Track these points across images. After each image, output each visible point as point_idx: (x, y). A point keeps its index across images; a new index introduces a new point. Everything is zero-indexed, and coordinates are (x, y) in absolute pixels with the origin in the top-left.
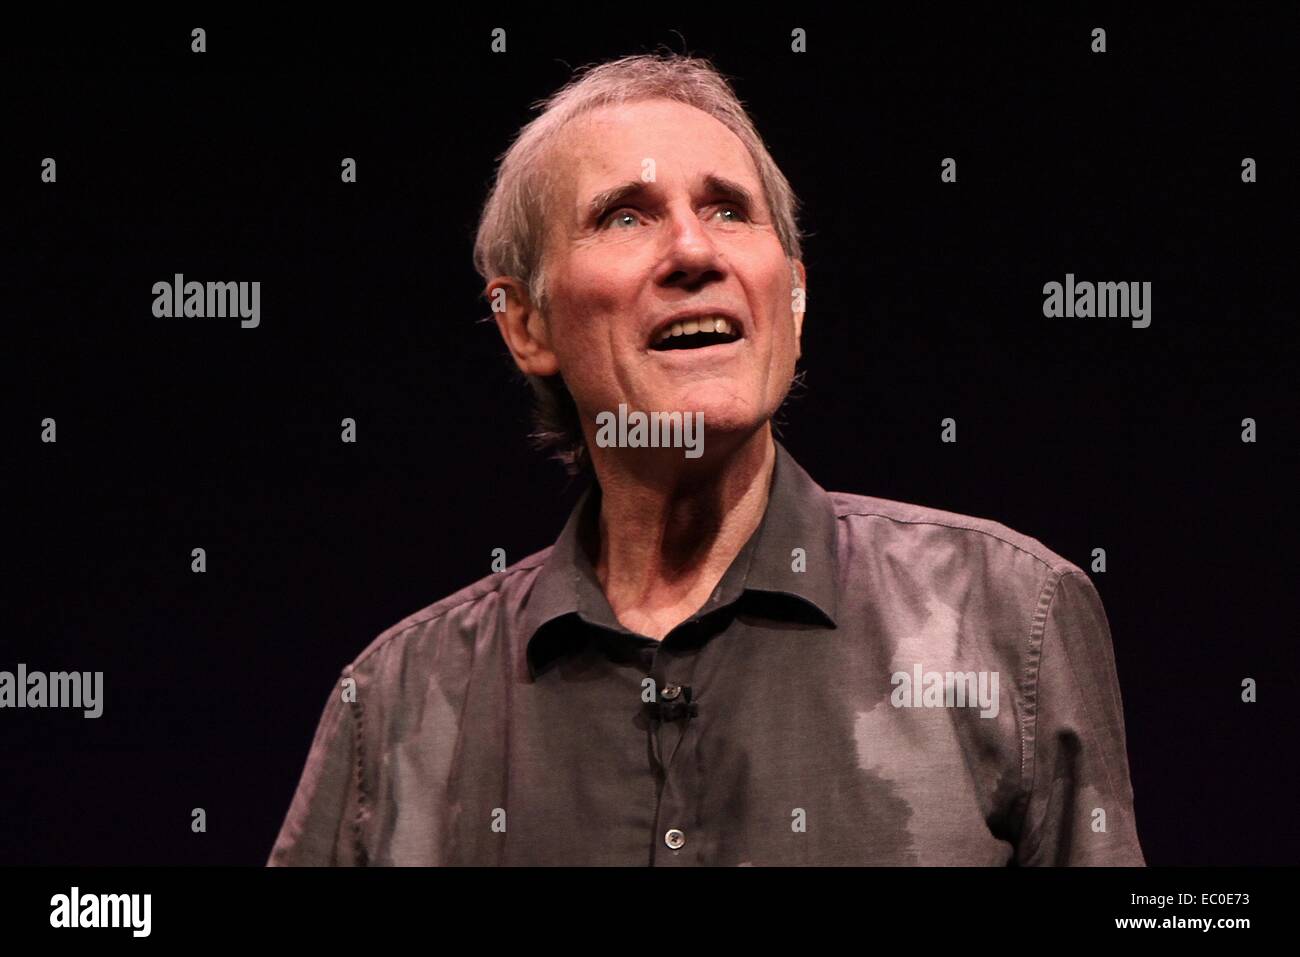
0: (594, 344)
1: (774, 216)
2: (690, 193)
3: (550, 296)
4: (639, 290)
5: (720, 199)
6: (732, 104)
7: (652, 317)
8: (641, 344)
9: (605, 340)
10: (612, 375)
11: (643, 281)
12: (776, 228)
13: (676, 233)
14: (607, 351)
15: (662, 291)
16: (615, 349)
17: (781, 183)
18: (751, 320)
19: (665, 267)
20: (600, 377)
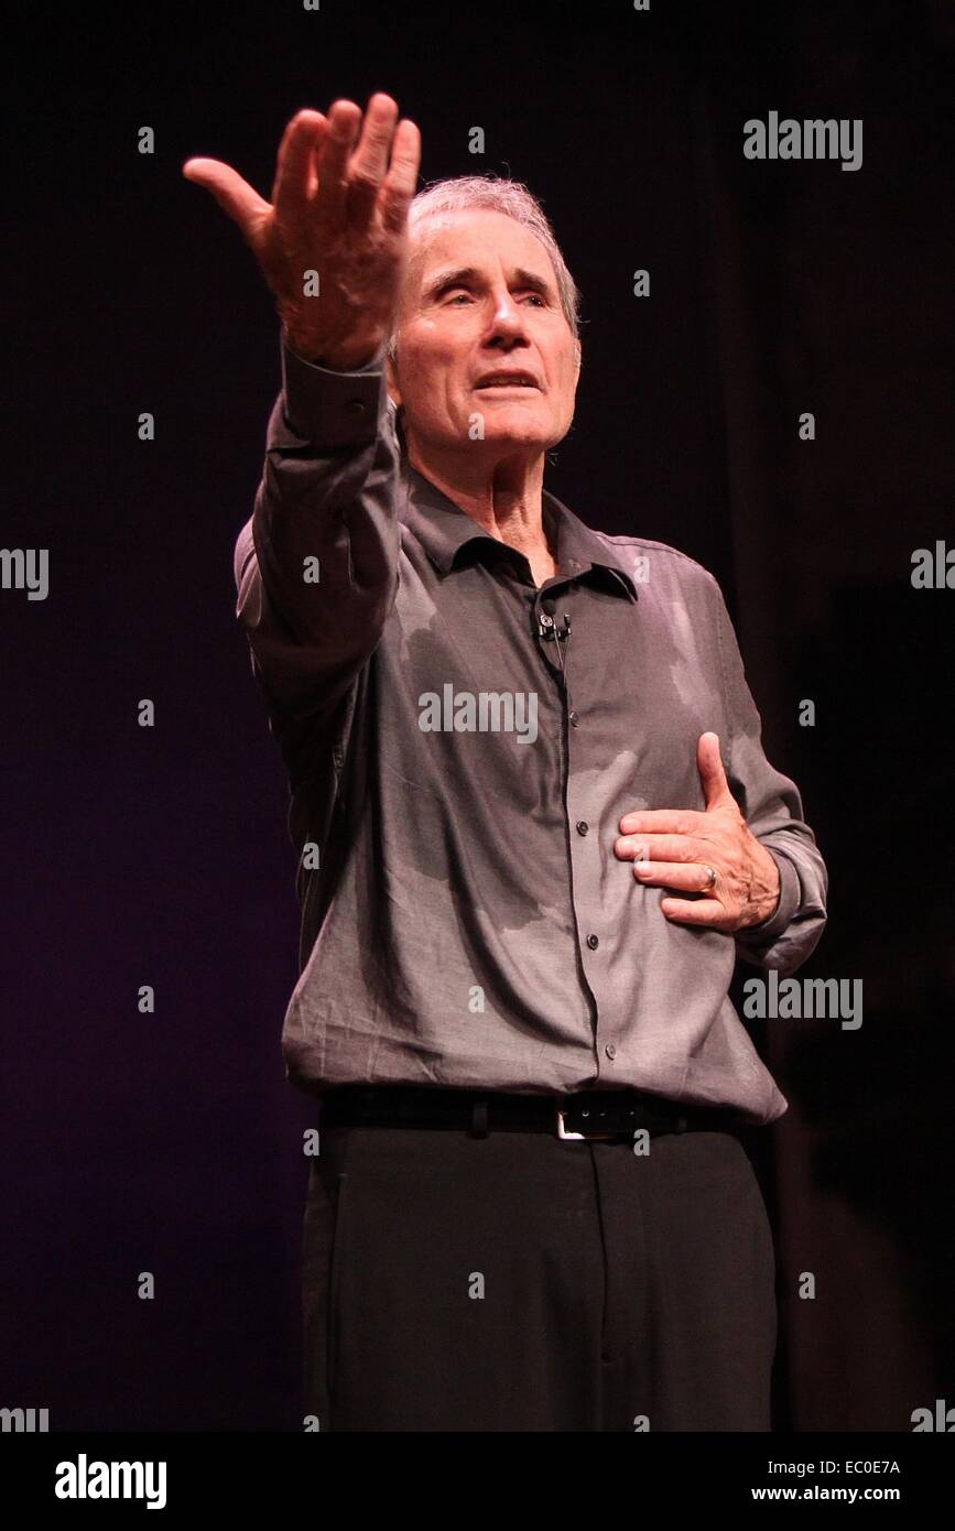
0: (433, 388)
1: (563, 303)
2: (507, 281)
3: (399, 351)
4: (470, 350)
5: (527, 288)
6: (540, 219)
7: (479, 370)
8: (469, 387)
9: (442, 386)
10: (445, 411)
11: (472, 344)
12: (565, 311)
13: (495, 309)
14: (442, 393)
15: (485, 351)
16: (448, 391)
17: (569, 280)
18: (545, 379)
19: (488, 335)
20: (435, 412)
